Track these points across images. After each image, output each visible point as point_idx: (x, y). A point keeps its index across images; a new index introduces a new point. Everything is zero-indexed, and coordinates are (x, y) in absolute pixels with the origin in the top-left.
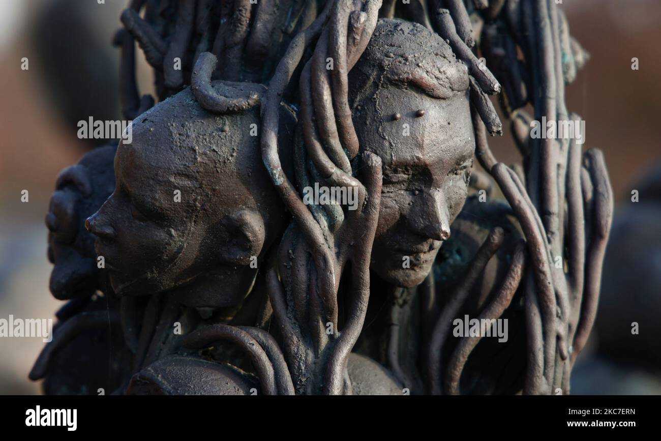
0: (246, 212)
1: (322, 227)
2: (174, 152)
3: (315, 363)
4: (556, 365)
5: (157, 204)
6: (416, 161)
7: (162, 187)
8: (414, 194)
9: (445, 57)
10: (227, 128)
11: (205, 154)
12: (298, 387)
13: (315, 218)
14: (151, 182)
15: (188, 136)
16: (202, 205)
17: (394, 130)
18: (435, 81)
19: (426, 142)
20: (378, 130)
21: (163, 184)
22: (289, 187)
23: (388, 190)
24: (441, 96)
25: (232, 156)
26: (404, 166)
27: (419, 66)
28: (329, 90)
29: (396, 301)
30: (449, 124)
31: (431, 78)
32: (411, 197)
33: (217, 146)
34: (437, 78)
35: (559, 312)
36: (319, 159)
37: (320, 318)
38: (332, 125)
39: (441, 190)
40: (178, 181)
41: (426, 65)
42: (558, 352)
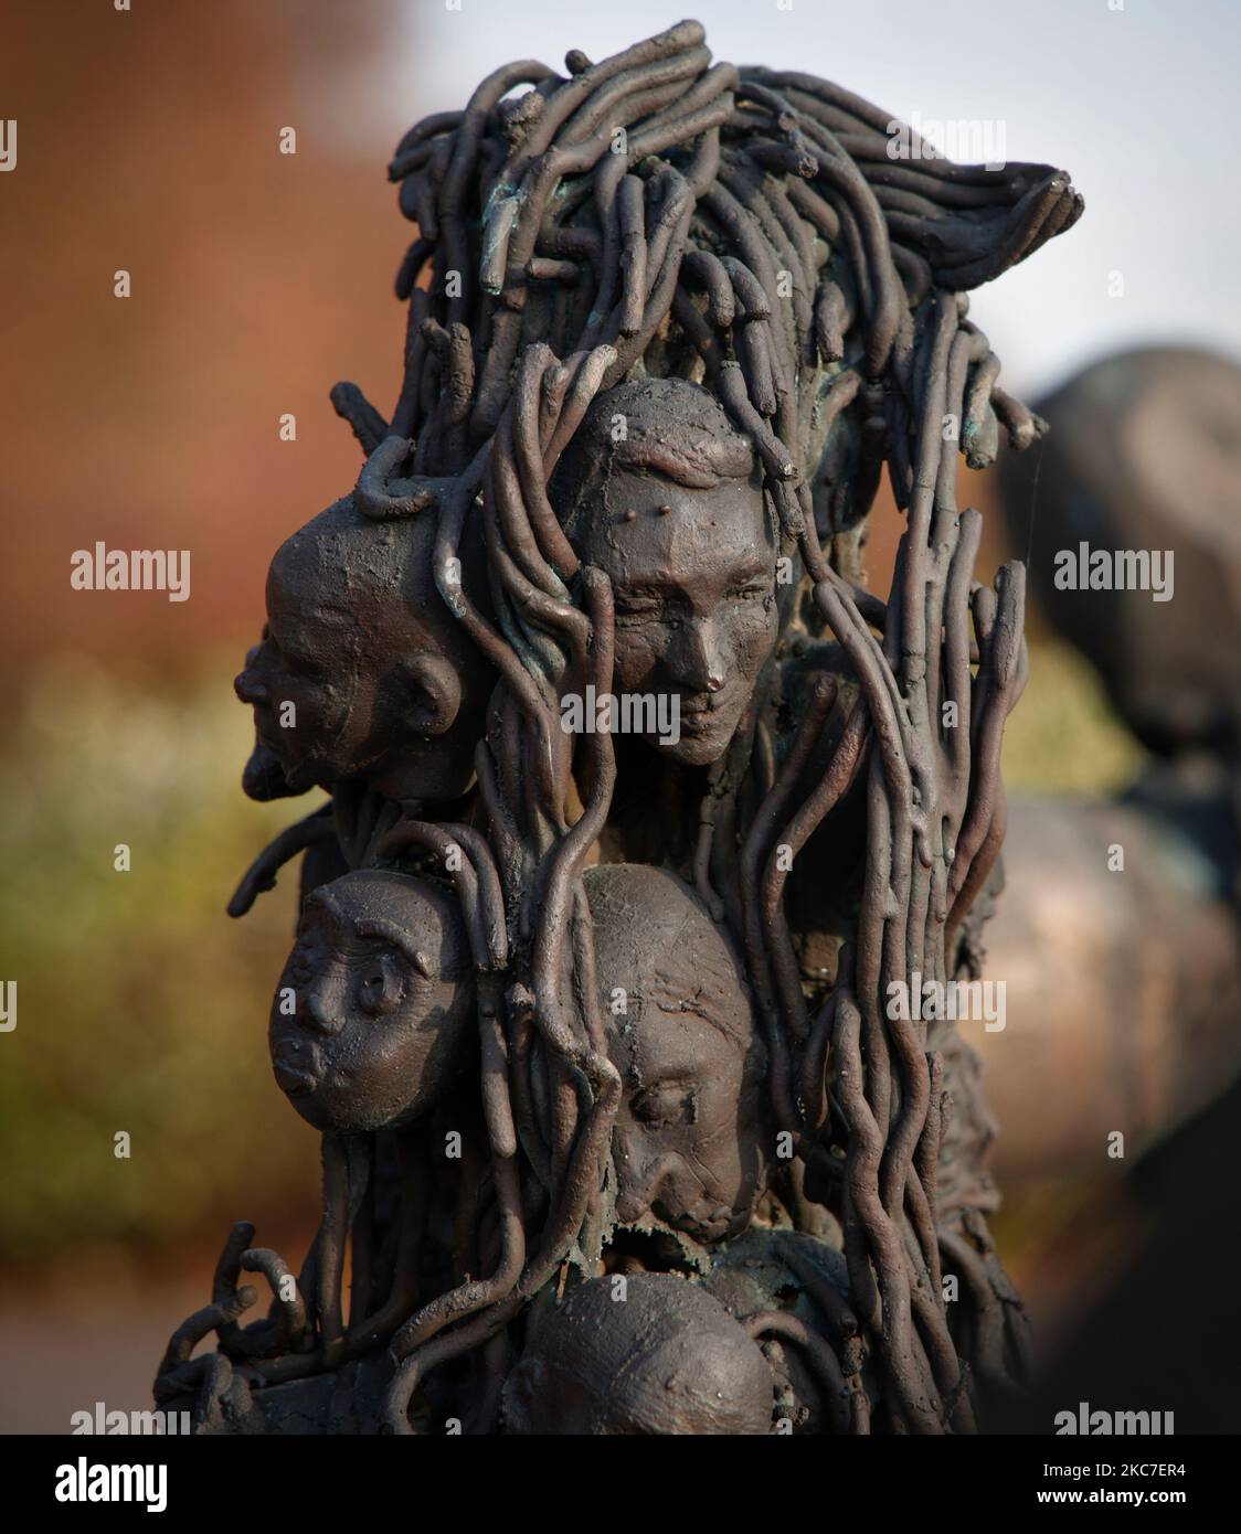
0: (425, 658)
1: (535, 676)
2: (321, 576)
3: (534, 871)
4: (913, 874)
5: (303, 650)
6: (659, 577)
7: (306, 627)
8: (672, 628)
9: (705, 429)
10: (390, 540)
11: (359, 577)
12: (510, 906)
13: (523, 664)
14: (294, 620)
15: (338, 553)
16: (364, 650)
17: (628, 535)
18: (687, 465)
19: (675, 549)
20: (605, 536)
21: (307, 621)
22: (476, 620)
23: (632, 622)
24: (700, 485)
25: (395, 578)
26: (647, 587)
27: (661, 443)
28: (515, 480)
29: (711, 790)
30: (713, 524)
31: (680, 458)
32: (668, 631)
33: (375, 565)
34: (690, 459)
35: (918, 795)
36: (507, 579)
37: (537, 808)
38: (523, 530)
39: (709, 620)
40: (327, 616)
41: (672, 441)
42: (917, 855)
